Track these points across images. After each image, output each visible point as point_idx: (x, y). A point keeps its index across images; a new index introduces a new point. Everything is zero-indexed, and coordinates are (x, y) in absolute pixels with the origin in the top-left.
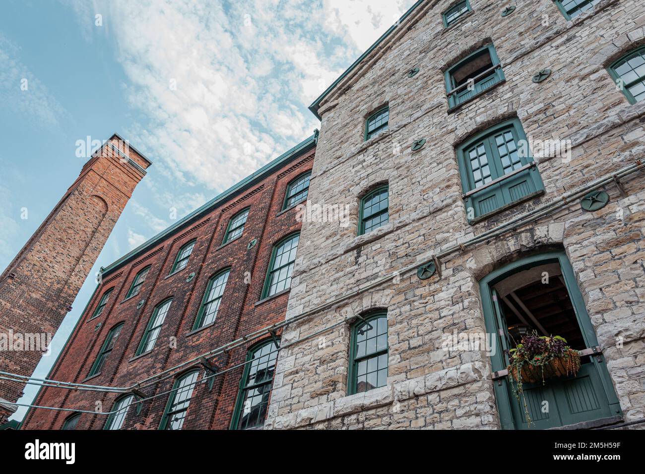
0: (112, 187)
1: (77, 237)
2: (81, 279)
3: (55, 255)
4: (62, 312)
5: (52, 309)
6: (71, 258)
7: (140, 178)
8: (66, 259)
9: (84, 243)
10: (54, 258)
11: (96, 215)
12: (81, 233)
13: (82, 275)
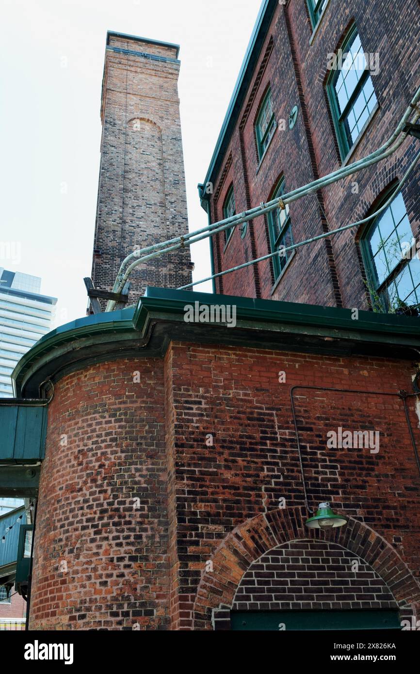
0: (148, 99)
1: (144, 178)
2: (182, 226)
3: (131, 211)
4: (185, 274)
5: (170, 275)
6: (153, 207)
7: (176, 72)
8: (148, 211)
9: (158, 182)
10: (133, 215)
11: (150, 143)
12: (145, 172)
13: (181, 220)
